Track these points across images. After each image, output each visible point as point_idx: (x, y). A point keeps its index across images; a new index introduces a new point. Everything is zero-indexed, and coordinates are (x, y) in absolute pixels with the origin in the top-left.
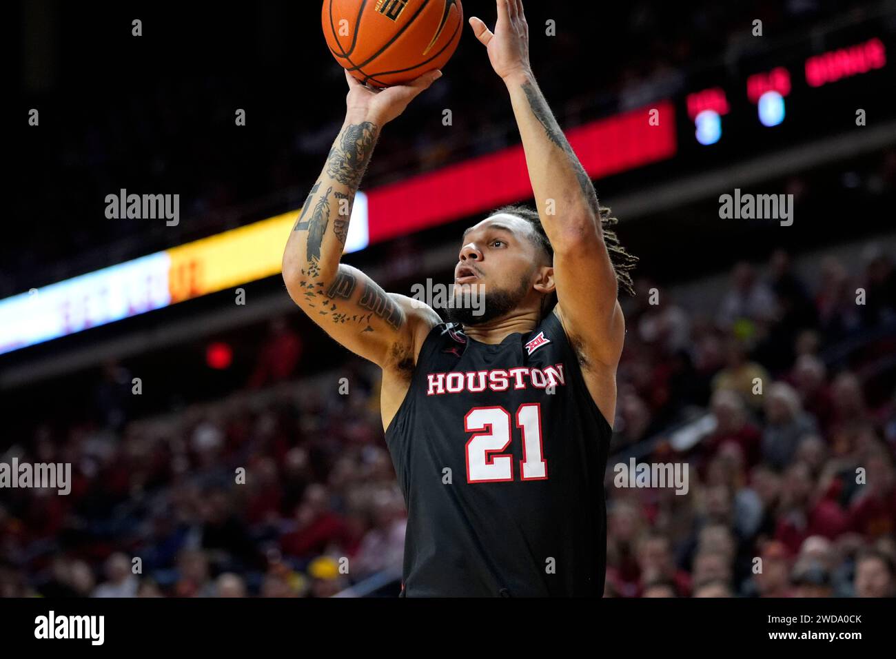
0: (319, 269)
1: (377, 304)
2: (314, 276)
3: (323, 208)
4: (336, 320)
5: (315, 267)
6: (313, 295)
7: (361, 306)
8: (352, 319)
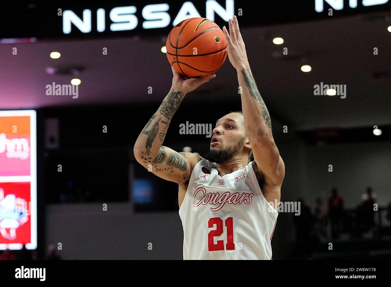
0: (150, 152)
1: (176, 163)
2: (148, 155)
3: (156, 127)
4: (157, 171)
5: (149, 151)
6: (146, 162)
7: (168, 164)
8: (164, 170)
